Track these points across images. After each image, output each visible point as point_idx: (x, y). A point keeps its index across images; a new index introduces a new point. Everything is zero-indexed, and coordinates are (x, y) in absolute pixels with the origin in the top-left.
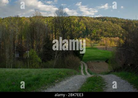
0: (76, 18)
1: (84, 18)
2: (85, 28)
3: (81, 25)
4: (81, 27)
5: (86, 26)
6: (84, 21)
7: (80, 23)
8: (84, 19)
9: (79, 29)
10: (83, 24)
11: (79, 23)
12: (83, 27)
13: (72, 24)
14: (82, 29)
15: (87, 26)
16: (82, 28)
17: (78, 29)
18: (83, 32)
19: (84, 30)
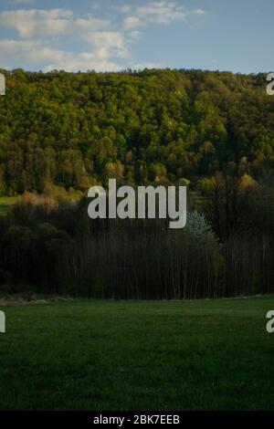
0: (177, 78)
1: (212, 79)
2: (222, 128)
3: (206, 113)
4: (205, 125)
5: (225, 119)
6: (212, 93)
7: (199, 105)
8: (211, 87)
9: (198, 130)
10: (211, 110)
11: (192, 104)
12: (214, 123)
13: (165, 108)
14: (209, 132)
15: (229, 119)
16: (210, 126)
17: (193, 131)
18: (215, 142)
19: (220, 134)
